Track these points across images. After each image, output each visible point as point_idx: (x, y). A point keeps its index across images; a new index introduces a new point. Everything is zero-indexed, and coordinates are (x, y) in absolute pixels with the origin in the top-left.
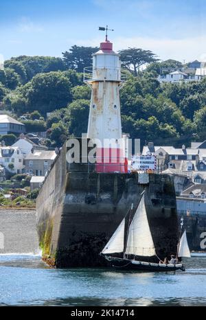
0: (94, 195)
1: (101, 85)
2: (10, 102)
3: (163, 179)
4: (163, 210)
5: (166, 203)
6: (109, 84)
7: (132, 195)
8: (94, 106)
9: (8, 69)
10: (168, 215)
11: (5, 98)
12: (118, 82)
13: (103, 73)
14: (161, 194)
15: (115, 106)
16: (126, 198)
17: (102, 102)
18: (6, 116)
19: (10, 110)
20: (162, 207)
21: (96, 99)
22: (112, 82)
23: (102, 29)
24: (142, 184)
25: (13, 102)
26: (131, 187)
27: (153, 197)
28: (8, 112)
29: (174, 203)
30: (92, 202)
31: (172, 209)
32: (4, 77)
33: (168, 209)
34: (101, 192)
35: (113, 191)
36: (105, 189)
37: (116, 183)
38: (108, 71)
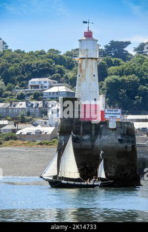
0: (78, 136)
1: (84, 61)
2: (68, 78)
3: (126, 125)
4: (126, 147)
5: (128, 142)
6: (90, 60)
7: (105, 136)
8: (79, 76)
9: (68, 57)
10: (129, 150)
11: (65, 76)
12: (97, 59)
13: (86, 52)
14: (125, 135)
15: (94, 76)
16: (100, 138)
17: (85, 72)
18: (64, 87)
19: (68, 83)
20: (125, 144)
21: (81, 71)
22: (92, 58)
23: (85, 22)
24: (111, 129)
25: (69, 78)
26: (104, 131)
27: (119, 137)
28: (66, 84)
29: (134, 142)
30: (77, 141)
31: (132, 145)
32: (66, 62)
33: (130, 145)
34: (83, 134)
35: (91, 133)
36: (86, 132)
37: (93, 128)
38: (89, 51)
